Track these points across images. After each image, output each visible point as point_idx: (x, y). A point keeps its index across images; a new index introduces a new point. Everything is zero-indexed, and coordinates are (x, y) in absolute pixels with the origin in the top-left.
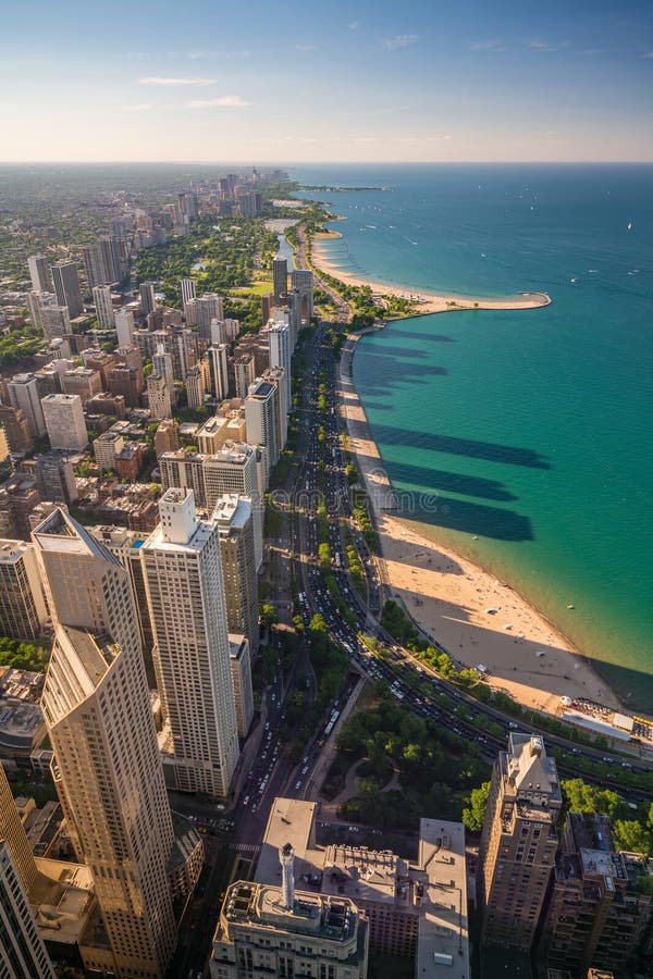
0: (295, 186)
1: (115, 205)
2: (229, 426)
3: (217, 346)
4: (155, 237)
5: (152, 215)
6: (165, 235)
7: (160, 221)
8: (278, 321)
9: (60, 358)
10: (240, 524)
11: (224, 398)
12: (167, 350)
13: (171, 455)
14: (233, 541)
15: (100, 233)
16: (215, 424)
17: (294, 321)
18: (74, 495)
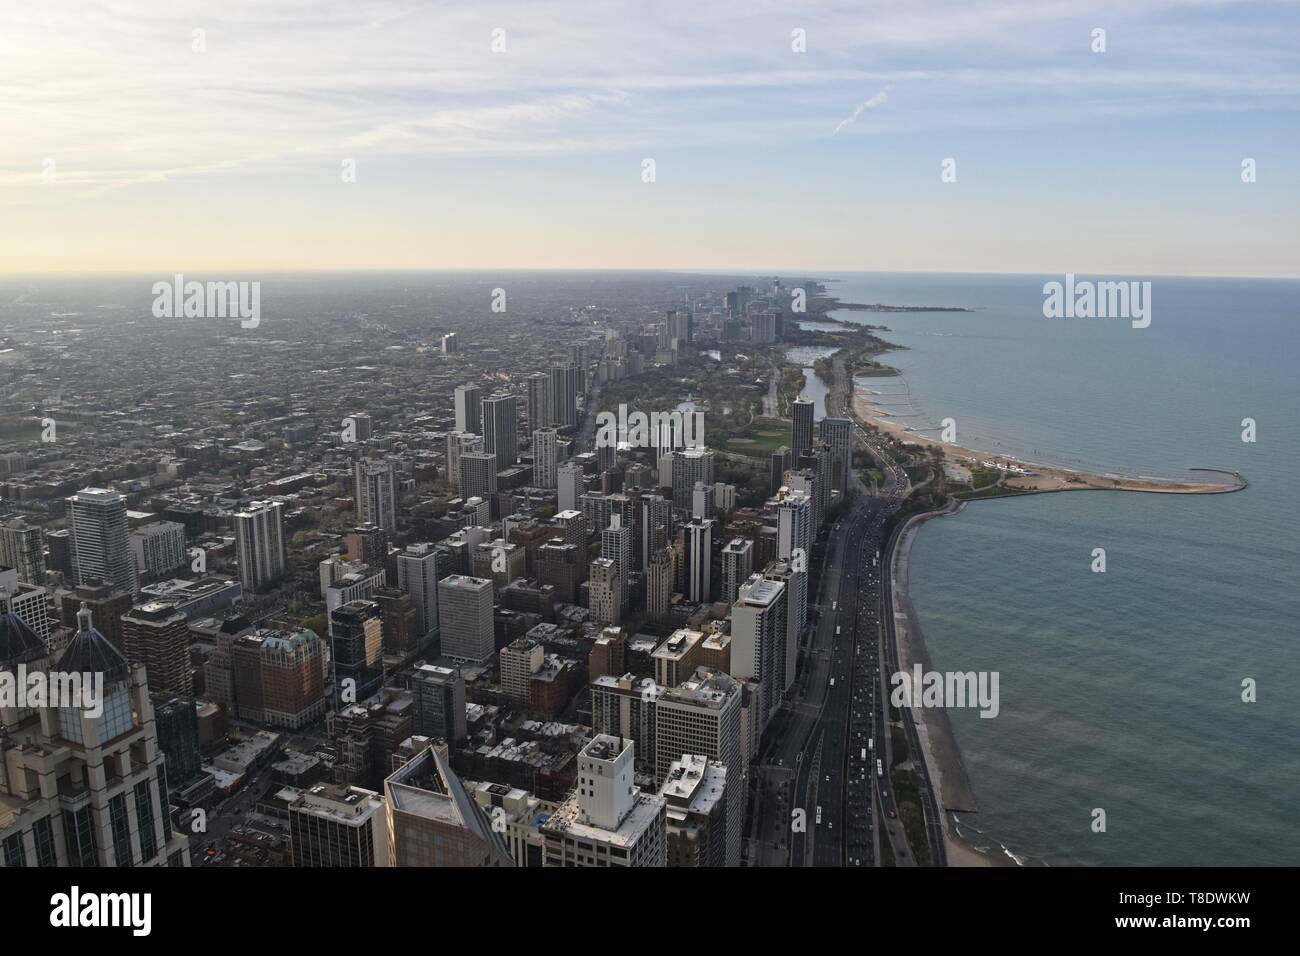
0: (835, 305)
1: (580, 324)
2: (706, 645)
3: (698, 522)
4: (630, 366)
5: (629, 338)
6: (642, 363)
7: (640, 345)
8: (796, 491)
9: (474, 524)
10: (705, 807)
11: (701, 600)
12: (624, 523)
13: (610, 682)
14: (691, 834)
15: (554, 359)
16: (684, 640)
17: (818, 492)
18: (460, 729)
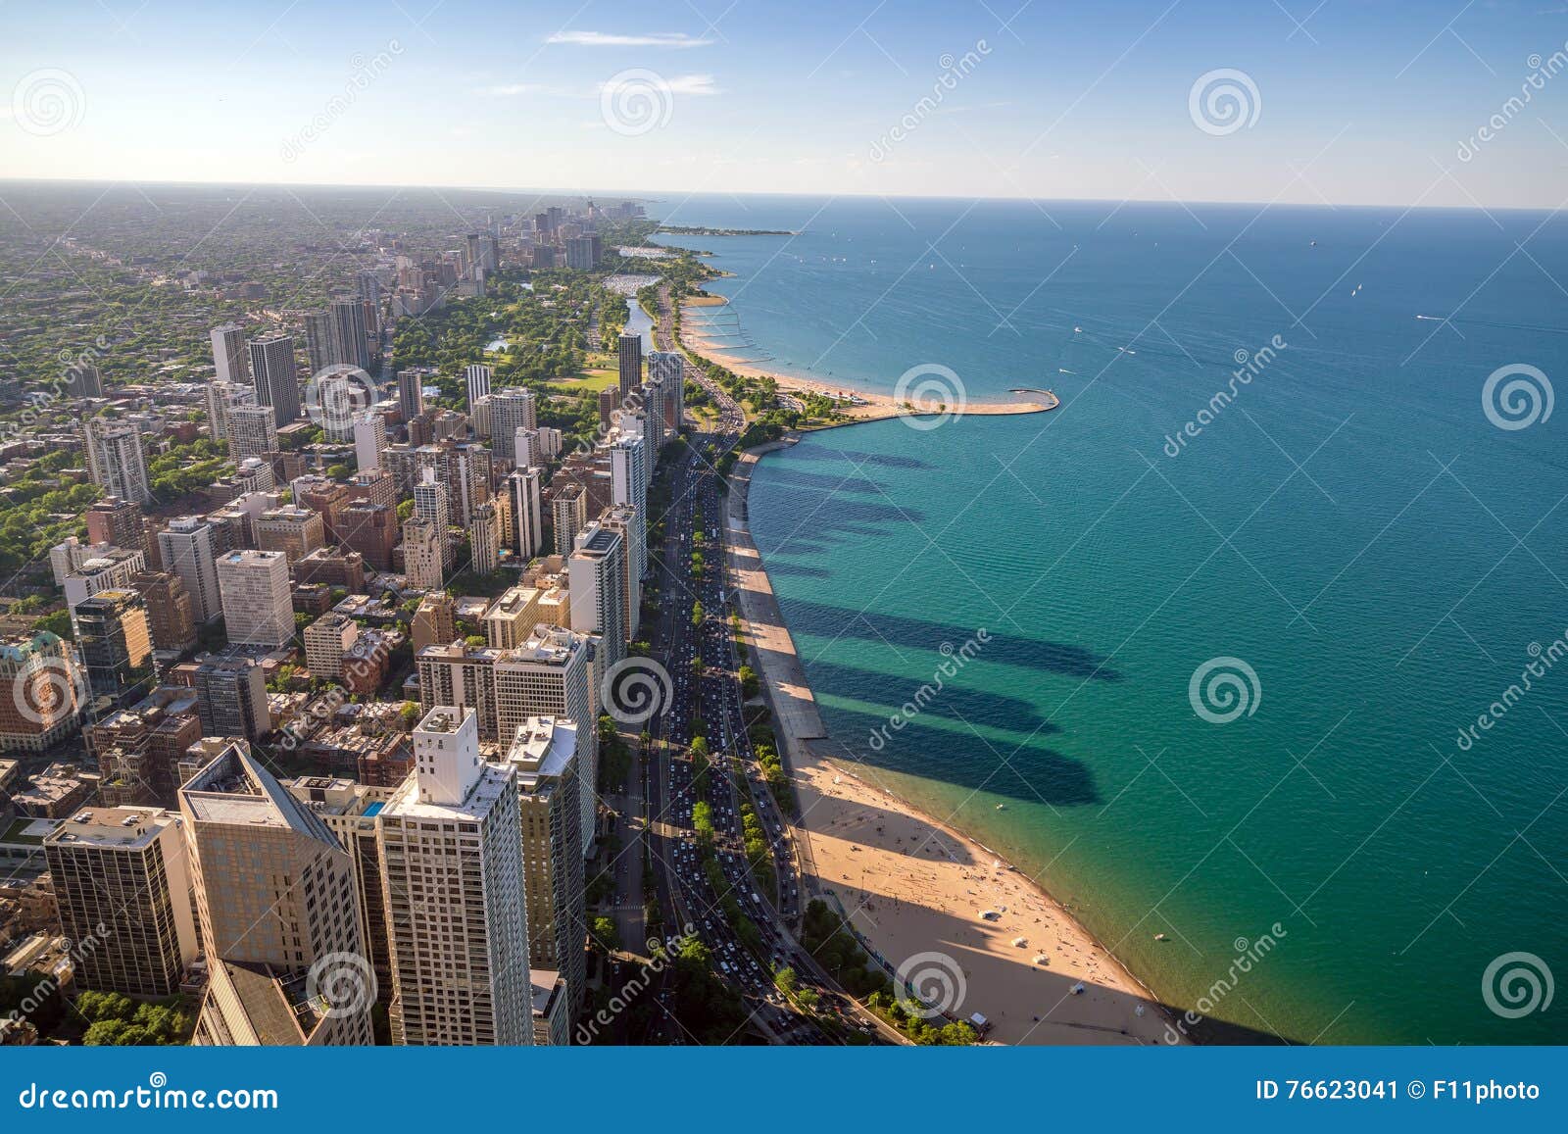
0: (655, 227)
1: (363, 251)
2: (543, 601)
3: (524, 471)
4: (427, 300)
5: (424, 267)
6: (444, 295)
7: (437, 274)
8: (626, 430)
9: (255, 489)
10: (556, 769)
11: (533, 555)
12: (439, 477)
13: (439, 651)
14: (543, 800)
15: (336, 292)
16: (517, 598)
17: (651, 430)
18: (262, 724)
